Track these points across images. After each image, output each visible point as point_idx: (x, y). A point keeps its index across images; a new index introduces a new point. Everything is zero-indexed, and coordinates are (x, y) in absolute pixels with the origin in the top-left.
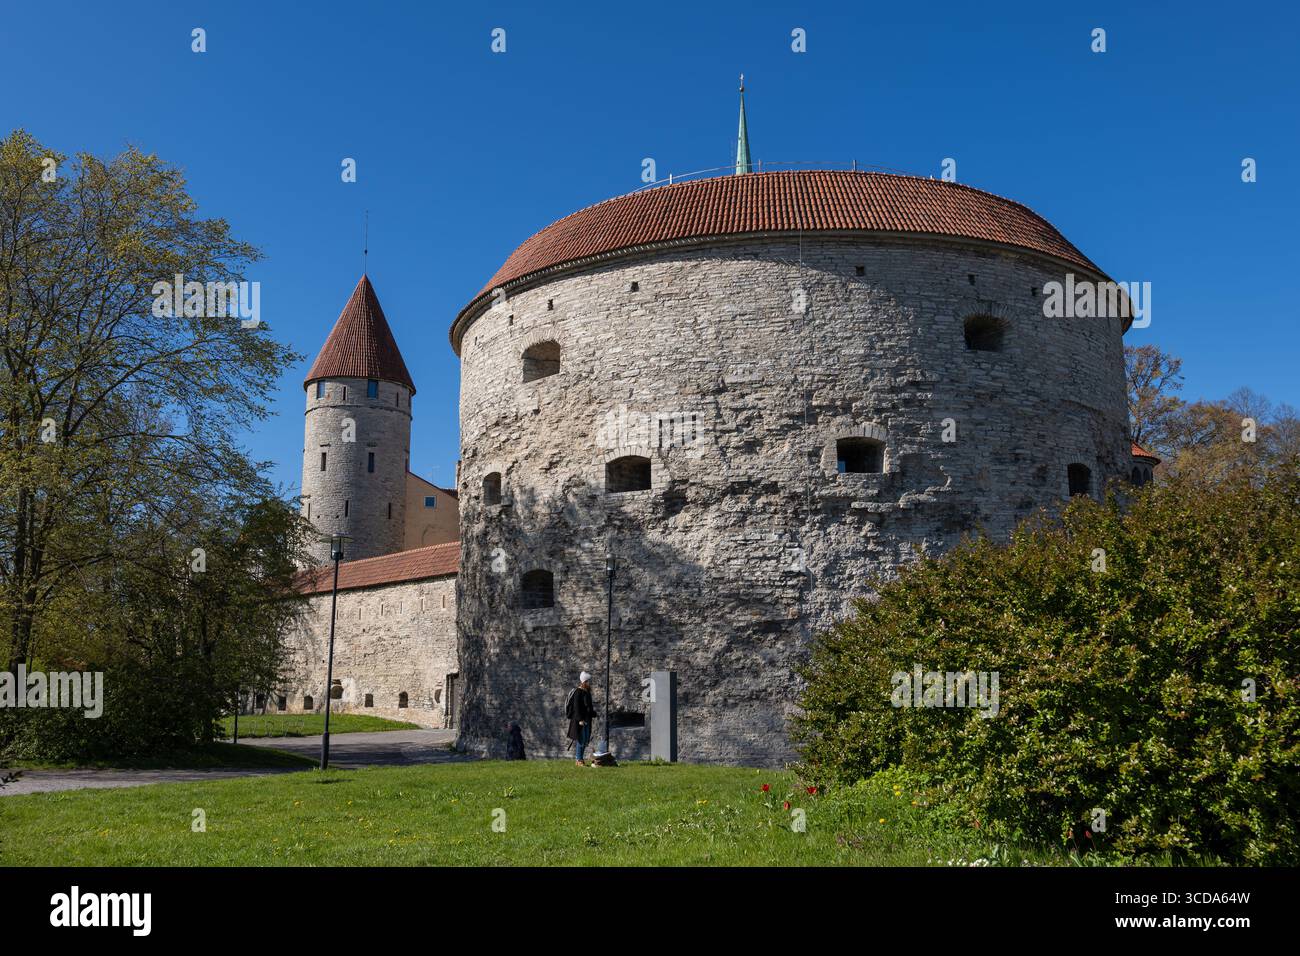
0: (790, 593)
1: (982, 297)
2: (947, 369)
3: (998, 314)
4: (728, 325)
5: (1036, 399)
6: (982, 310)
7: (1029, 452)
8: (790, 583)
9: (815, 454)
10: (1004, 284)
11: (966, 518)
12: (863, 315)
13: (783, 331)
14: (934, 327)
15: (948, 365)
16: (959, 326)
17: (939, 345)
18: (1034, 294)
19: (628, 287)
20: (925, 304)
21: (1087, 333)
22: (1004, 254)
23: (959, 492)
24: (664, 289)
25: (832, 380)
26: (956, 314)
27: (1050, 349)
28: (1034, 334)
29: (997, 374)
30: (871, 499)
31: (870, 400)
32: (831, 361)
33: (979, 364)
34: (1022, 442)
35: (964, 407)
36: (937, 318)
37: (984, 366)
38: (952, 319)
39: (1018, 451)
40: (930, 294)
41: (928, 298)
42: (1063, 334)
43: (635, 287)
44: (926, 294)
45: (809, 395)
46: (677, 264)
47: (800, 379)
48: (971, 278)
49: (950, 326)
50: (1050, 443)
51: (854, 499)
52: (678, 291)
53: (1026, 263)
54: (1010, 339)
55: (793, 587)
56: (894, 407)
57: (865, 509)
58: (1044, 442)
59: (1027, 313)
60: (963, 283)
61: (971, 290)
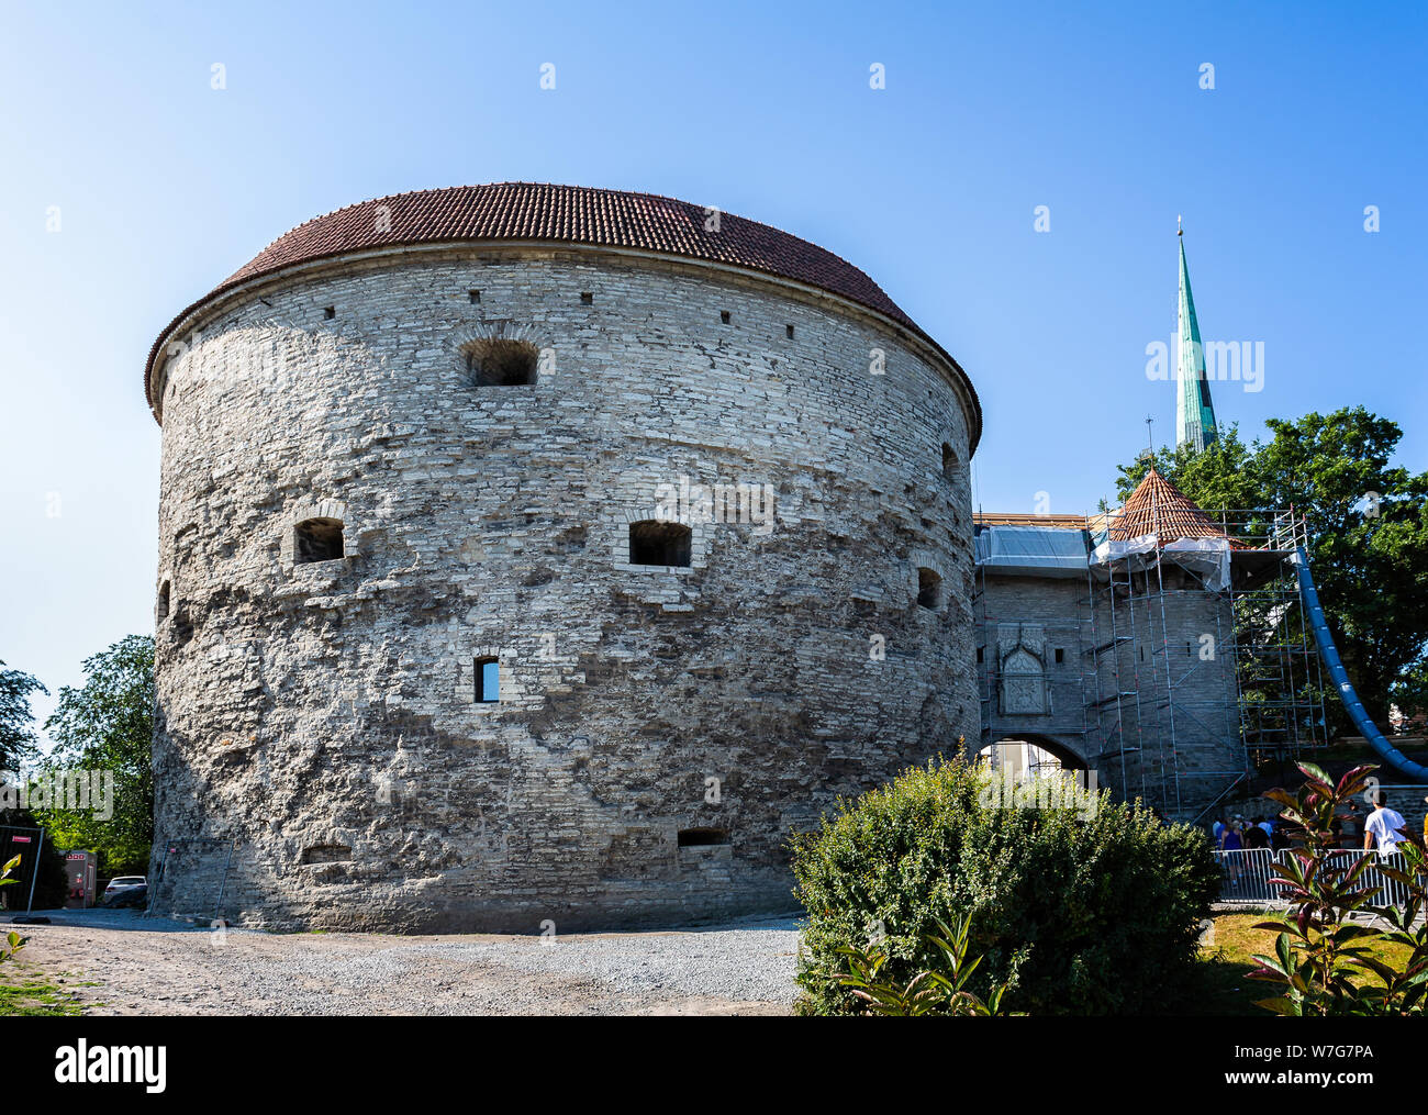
0: (252, 715)
1: (487, 317)
2: (426, 417)
3: (515, 335)
5: (570, 440)
6: (488, 333)
7: (550, 510)
8: (251, 704)
9: (274, 548)
10: (530, 295)
11: (439, 603)
13: (253, 406)
14: (414, 366)
15: (429, 412)
16: (452, 362)
17: (418, 388)
18: (586, 302)
20: (404, 338)
21: (711, 348)
23: (429, 572)
25: (293, 455)
26: (447, 346)
27: (609, 372)
28: (579, 354)
29: (506, 414)
30: (325, 592)
31: (328, 471)
32: (293, 431)
33: (478, 405)
34: (535, 499)
35: (445, 462)
36: (419, 354)
37: (484, 406)
38: (440, 352)
39: (528, 511)
40: (412, 324)
41: (408, 331)
44: (406, 325)
45: (272, 477)
47: (265, 458)
48: (475, 295)
49: (439, 362)
50: (592, 495)
51: (308, 595)
53: (567, 262)
54: (539, 367)
55: (253, 708)
56: (357, 475)
57: (318, 605)
58: (583, 496)
59: (569, 329)
60: (463, 301)
61: (472, 310)
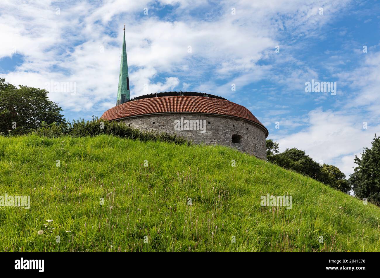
1: (236, 130)
3: (240, 134)
4: (178, 134)
6: (236, 133)
10: (241, 127)
12: (210, 133)
14: (226, 137)
16: (231, 137)
17: (227, 141)
18: (247, 130)
19: (152, 123)
20: (224, 131)
21: (258, 140)
22: (241, 120)
24: (162, 124)
26: (230, 134)
27: (250, 143)
28: (247, 139)
36: (226, 135)
37: (236, 146)
38: (229, 135)
40: (225, 129)
42: (253, 139)
43: (154, 123)
46: (165, 118)
48: (234, 126)
49: (229, 137)
52: (165, 125)
53: (245, 122)
54: (242, 140)
59: (246, 134)
60: (232, 127)
61: (233, 128)
